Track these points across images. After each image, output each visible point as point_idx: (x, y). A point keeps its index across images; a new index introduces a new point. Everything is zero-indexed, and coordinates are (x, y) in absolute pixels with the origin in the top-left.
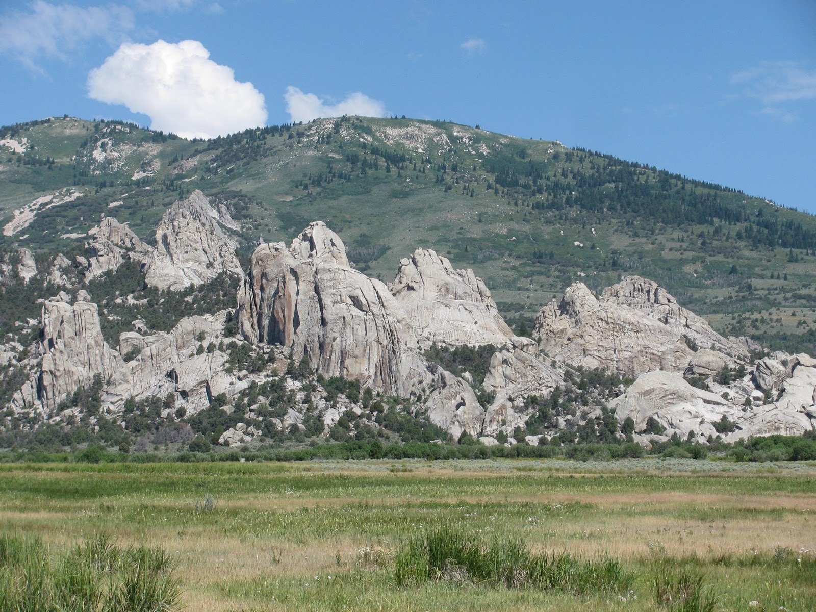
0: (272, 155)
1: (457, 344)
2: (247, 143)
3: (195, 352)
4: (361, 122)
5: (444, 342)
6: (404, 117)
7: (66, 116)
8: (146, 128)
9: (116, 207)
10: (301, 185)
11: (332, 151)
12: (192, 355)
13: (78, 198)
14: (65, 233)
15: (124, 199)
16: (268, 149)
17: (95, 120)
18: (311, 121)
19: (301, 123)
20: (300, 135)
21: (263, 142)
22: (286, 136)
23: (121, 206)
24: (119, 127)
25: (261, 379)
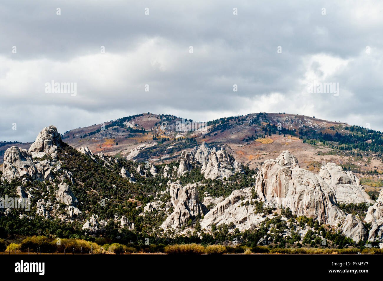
0: (232, 128)
1: (348, 203)
2: (221, 123)
3: (240, 205)
4: (267, 115)
5: (342, 202)
6: (284, 113)
7: (149, 113)
8: (180, 118)
9: (171, 148)
10: (245, 140)
11: (256, 126)
12: (239, 206)
13: (155, 145)
14: (151, 159)
15: (174, 145)
16: (230, 126)
17: (160, 115)
18: (247, 115)
19: (243, 115)
20: (243, 120)
21: (228, 123)
22: (237, 120)
23: (173, 148)
24: (170, 117)
25: (271, 217)
